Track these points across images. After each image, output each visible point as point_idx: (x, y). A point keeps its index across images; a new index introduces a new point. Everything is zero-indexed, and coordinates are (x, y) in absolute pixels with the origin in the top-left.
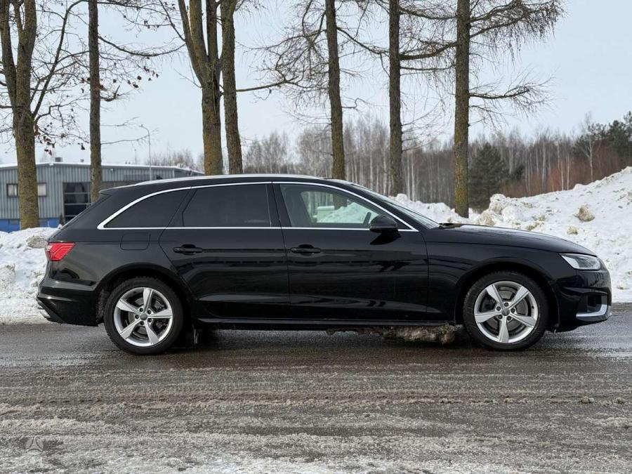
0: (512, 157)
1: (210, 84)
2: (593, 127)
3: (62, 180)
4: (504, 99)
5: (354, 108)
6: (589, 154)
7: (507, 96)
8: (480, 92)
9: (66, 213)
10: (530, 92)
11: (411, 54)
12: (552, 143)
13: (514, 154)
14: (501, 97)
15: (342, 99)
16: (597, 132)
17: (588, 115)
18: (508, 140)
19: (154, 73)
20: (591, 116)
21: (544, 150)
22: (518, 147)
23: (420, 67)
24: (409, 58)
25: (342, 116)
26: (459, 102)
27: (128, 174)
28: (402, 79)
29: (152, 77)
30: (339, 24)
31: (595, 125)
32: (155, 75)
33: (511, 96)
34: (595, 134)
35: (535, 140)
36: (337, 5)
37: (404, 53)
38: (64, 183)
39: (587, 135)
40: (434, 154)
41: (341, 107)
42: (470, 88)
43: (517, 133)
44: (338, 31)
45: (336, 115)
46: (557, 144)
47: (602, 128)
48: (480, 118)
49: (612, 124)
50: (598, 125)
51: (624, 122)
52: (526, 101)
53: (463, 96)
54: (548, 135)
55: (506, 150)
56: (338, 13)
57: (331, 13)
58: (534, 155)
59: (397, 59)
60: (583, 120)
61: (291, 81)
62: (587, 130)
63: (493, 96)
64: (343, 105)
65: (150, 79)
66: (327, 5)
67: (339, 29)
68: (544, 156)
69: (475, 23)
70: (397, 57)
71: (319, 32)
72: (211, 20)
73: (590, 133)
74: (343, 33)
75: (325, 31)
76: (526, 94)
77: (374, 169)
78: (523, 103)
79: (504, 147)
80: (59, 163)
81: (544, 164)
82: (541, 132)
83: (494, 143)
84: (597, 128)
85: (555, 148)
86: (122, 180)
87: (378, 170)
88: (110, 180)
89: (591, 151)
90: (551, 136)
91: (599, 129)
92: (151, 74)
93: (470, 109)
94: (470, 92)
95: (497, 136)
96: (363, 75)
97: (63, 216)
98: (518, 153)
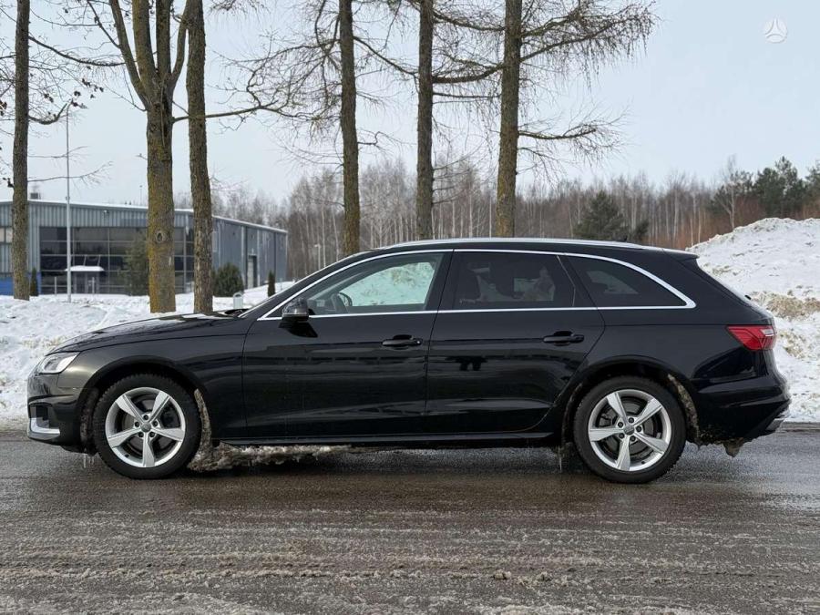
0: (636, 209)
1: (158, 106)
2: (737, 175)
3: (38, 224)
4: (560, 140)
5: (374, 144)
6: (731, 210)
7: (566, 137)
8: (531, 130)
9: (43, 266)
10: (596, 133)
11: (448, 76)
12: (688, 193)
13: (639, 207)
14: (558, 138)
15: (358, 132)
16: (741, 182)
17: (731, 159)
18: (631, 188)
19: (96, 87)
20: (734, 161)
21: (677, 204)
22: (644, 197)
23: (457, 94)
24: (443, 81)
25: (357, 154)
26: (505, 142)
27: (127, 218)
28: (435, 107)
29: (94, 94)
30: (356, 33)
31: (739, 173)
32: (99, 90)
33: (571, 137)
34: (739, 184)
35: (666, 189)
36: (354, 7)
37: (437, 74)
38: (41, 228)
39: (729, 185)
40: (536, 203)
41: (357, 143)
42: (519, 125)
43: (644, 180)
44: (355, 41)
45: (349, 153)
46: (693, 195)
47: (748, 177)
48: (531, 165)
49: (761, 172)
50: (743, 173)
51: (776, 169)
52: (589, 144)
53: (510, 134)
54: (683, 183)
55: (629, 201)
56: (354, 17)
57: (346, 18)
58: (663, 209)
59: (428, 82)
60: (725, 165)
61: (269, 107)
62: (729, 179)
63: (548, 135)
64: (359, 140)
65: (92, 96)
66: (341, 7)
67: (358, 39)
68: (677, 211)
69: (527, 38)
70: (429, 80)
71: (332, 42)
72: (162, 21)
73: (733, 183)
74: (362, 45)
75: (339, 41)
76: (591, 135)
77: (458, 221)
78: (586, 148)
79: (625, 197)
80: (36, 200)
81: (676, 221)
82: (676, 179)
83: (614, 190)
84: (742, 177)
85: (691, 199)
86: (119, 225)
87: (462, 223)
88: (103, 225)
89: (733, 206)
90: (687, 185)
91: (745, 178)
92: (93, 88)
93: (519, 152)
94: (519, 129)
95: (618, 183)
96: (387, 102)
97: (38, 270)
98: (644, 206)
